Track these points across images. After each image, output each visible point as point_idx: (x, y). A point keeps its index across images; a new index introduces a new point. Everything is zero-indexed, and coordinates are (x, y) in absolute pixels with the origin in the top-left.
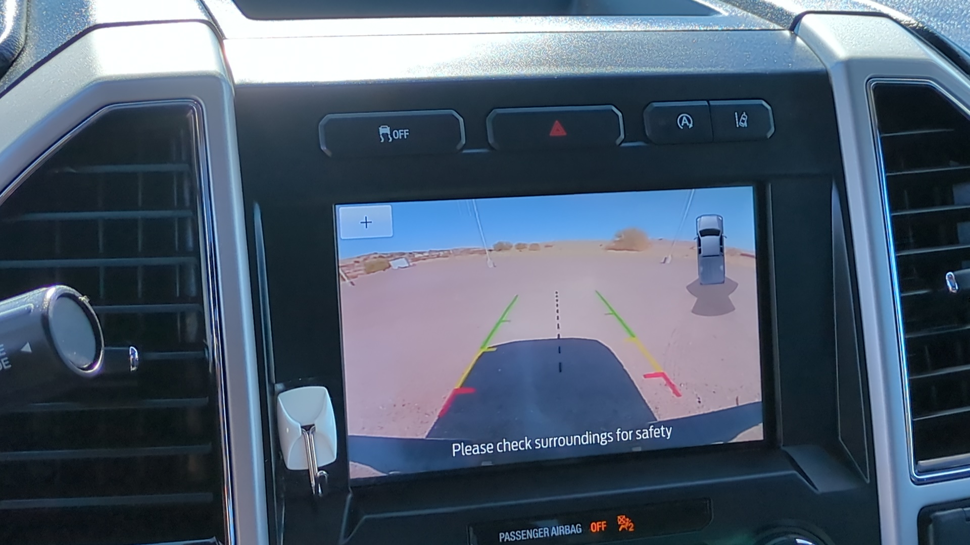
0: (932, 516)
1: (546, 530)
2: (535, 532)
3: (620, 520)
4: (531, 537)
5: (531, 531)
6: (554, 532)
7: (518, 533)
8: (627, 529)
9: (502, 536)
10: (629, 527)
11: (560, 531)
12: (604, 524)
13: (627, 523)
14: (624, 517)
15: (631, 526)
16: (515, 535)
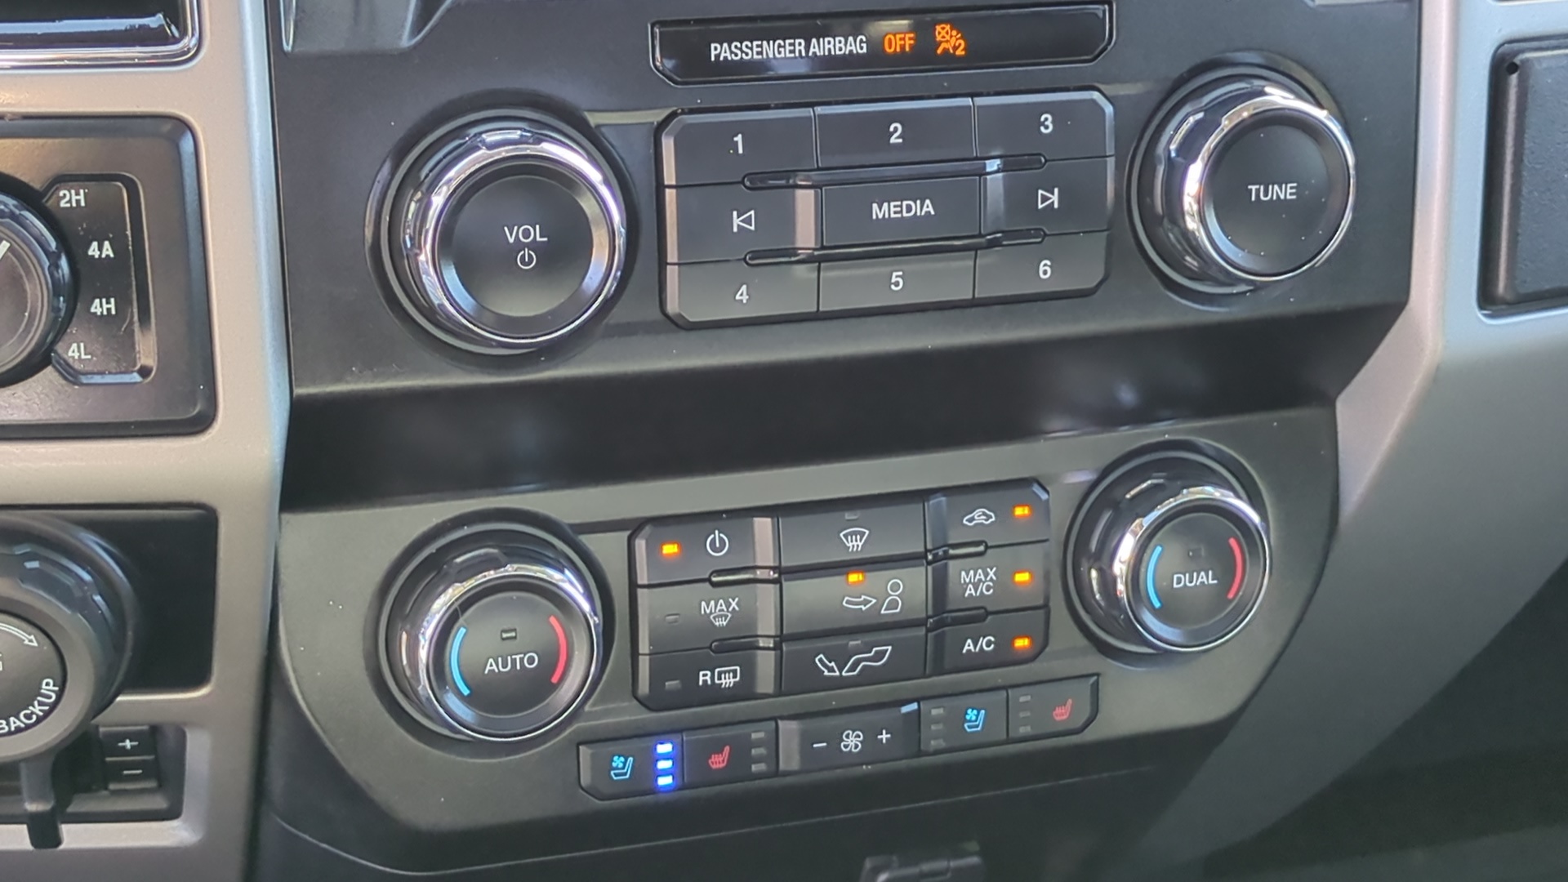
0: (1517, 60)
1: (800, 44)
2: (779, 46)
3: (939, 33)
4: (771, 56)
5: (771, 42)
6: (814, 47)
7: (747, 46)
8: (951, 51)
9: (716, 49)
10: (955, 48)
11: (827, 46)
12: (910, 39)
13: (954, 39)
14: (948, 27)
15: (960, 45)
16: (741, 49)
